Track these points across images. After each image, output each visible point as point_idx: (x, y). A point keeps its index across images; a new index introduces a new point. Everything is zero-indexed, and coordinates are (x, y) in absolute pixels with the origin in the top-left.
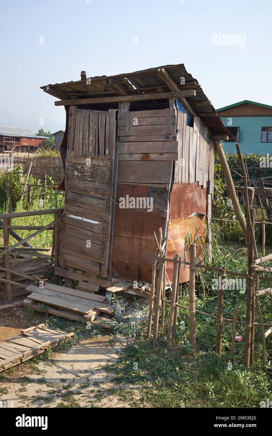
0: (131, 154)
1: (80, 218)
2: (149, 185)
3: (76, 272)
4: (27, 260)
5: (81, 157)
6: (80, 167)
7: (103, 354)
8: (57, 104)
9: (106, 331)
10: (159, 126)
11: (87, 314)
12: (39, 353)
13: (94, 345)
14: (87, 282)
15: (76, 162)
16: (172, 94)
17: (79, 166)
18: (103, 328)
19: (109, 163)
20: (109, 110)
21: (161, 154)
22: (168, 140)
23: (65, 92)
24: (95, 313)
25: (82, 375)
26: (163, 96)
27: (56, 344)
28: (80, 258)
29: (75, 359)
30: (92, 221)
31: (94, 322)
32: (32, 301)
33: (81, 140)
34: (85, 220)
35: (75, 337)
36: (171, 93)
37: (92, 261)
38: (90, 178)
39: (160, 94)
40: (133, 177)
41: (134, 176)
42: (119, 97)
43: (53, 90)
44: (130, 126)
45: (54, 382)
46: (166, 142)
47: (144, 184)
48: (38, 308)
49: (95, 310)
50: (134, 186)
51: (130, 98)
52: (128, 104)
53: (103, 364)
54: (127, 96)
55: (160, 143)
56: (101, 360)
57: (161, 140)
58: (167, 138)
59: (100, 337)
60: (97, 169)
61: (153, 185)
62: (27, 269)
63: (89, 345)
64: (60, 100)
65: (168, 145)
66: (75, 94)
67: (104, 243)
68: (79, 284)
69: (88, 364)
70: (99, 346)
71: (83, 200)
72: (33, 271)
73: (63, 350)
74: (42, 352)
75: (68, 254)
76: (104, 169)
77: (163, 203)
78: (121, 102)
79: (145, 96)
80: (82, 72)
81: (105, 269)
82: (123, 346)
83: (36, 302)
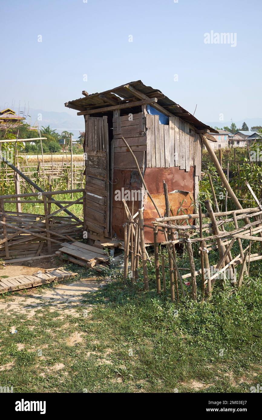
0: (121, 147)
1: (93, 195)
2: (131, 169)
3: (94, 233)
4: (64, 225)
5: (92, 150)
6: (92, 158)
7: (89, 287)
8: (79, 114)
9: (99, 273)
10: (135, 126)
11: (89, 262)
12: (47, 283)
13: (88, 282)
14: (100, 241)
15: (90, 155)
16: (142, 102)
17: (91, 157)
18: (98, 271)
19: (105, 154)
20: (103, 117)
21: (138, 146)
22: (141, 136)
23: (83, 106)
24: (96, 261)
25: (65, 297)
26: (137, 104)
27: (63, 279)
28: (93, 224)
29: (70, 289)
30: (99, 196)
31: (93, 267)
32: (61, 253)
34: (96, 196)
35: (78, 276)
36: (141, 101)
37: (100, 226)
38: (97, 166)
39: (135, 102)
40: (122, 164)
41: (123, 163)
42: (112, 107)
43: (72, 105)
44: (119, 128)
45: (46, 299)
46: (140, 138)
47: (129, 169)
48: (64, 257)
49: (95, 259)
50: (123, 171)
51: (118, 107)
52: (119, 112)
53: (85, 293)
54: (116, 106)
55: (137, 138)
56: (86, 291)
57: (137, 136)
58: (140, 134)
59: (95, 278)
60: (100, 159)
61: (133, 169)
62: (63, 231)
63: (85, 282)
64: (80, 111)
65: (141, 139)
66: (88, 106)
67: (105, 212)
68: (95, 243)
69: (74, 292)
70: (90, 283)
71: (94, 182)
72: (68, 233)
73: (66, 283)
74: (49, 282)
75: (88, 221)
76: (103, 159)
77: (139, 182)
78: (115, 110)
79: (127, 105)
80: (83, 91)
81: (107, 231)
83: (63, 253)
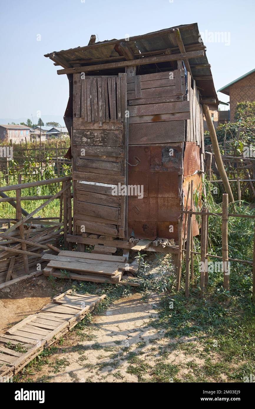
0: (141, 116)
1: (93, 183)
2: (162, 145)
3: (90, 236)
4: (39, 230)
5: (90, 123)
6: (89, 133)
7: (141, 311)
8: (60, 72)
9: (136, 289)
10: (169, 87)
11: (114, 275)
12: (82, 319)
13: (128, 304)
14: (103, 245)
15: (85, 129)
16: (181, 56)
17: (87, 132)
18: (133, 286)
19: (122, 126)
20: (119, 74)
21: (173, 114)
22: (180, 100)
23: (68, 60)
24: (121, 273)
25: (134, 334)
26: (172, 58)
27: (93, 308)
28: (94, 223)
29: (116, 320)
30: (106, 184)
31: (121, 282)
33: (89, 106)
34: (98, 184)
35: (107, 298)
36: (180, 54)
37: (107, 224)
38: (101, 143)
39: (168, 56)
40: (145, 139)
41: (146, 137)
42: (126, 62)
44: (138, 90)
46: (178, 103)
47: (157, 145)
49: (120, 270)
50: (147, 148)
51: (138, 62)
52: (135, 69)
53: (147, 320)
54: (134, 61)
55: (171, 104)
56: (142, 318)
57: (172, 100)
58: (178, 98)
59: (131, 296)
60: (109, 133)
61: (166, 144)
62: (41, 238)
63: (124, 305)
64: (63, 68)
65: (179, 105)
66: (78, 62)
67: (120, 205)
68: (94, 248)
69: (133, 323)
70: (134, 304)
71: (94, 165)
72: (45, 240)
73: (101, 313)
74: (83, 317)
75: (82, 220)
76: (116, 132)
77: (177, 161)
78: (128, 66)
79: (153, 59)
81: (123, 229)
82: (157, 301)
